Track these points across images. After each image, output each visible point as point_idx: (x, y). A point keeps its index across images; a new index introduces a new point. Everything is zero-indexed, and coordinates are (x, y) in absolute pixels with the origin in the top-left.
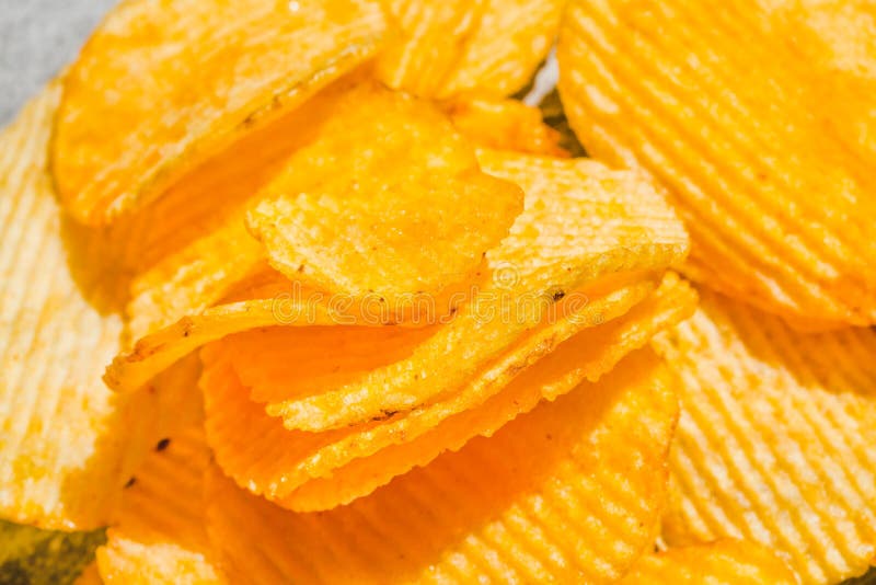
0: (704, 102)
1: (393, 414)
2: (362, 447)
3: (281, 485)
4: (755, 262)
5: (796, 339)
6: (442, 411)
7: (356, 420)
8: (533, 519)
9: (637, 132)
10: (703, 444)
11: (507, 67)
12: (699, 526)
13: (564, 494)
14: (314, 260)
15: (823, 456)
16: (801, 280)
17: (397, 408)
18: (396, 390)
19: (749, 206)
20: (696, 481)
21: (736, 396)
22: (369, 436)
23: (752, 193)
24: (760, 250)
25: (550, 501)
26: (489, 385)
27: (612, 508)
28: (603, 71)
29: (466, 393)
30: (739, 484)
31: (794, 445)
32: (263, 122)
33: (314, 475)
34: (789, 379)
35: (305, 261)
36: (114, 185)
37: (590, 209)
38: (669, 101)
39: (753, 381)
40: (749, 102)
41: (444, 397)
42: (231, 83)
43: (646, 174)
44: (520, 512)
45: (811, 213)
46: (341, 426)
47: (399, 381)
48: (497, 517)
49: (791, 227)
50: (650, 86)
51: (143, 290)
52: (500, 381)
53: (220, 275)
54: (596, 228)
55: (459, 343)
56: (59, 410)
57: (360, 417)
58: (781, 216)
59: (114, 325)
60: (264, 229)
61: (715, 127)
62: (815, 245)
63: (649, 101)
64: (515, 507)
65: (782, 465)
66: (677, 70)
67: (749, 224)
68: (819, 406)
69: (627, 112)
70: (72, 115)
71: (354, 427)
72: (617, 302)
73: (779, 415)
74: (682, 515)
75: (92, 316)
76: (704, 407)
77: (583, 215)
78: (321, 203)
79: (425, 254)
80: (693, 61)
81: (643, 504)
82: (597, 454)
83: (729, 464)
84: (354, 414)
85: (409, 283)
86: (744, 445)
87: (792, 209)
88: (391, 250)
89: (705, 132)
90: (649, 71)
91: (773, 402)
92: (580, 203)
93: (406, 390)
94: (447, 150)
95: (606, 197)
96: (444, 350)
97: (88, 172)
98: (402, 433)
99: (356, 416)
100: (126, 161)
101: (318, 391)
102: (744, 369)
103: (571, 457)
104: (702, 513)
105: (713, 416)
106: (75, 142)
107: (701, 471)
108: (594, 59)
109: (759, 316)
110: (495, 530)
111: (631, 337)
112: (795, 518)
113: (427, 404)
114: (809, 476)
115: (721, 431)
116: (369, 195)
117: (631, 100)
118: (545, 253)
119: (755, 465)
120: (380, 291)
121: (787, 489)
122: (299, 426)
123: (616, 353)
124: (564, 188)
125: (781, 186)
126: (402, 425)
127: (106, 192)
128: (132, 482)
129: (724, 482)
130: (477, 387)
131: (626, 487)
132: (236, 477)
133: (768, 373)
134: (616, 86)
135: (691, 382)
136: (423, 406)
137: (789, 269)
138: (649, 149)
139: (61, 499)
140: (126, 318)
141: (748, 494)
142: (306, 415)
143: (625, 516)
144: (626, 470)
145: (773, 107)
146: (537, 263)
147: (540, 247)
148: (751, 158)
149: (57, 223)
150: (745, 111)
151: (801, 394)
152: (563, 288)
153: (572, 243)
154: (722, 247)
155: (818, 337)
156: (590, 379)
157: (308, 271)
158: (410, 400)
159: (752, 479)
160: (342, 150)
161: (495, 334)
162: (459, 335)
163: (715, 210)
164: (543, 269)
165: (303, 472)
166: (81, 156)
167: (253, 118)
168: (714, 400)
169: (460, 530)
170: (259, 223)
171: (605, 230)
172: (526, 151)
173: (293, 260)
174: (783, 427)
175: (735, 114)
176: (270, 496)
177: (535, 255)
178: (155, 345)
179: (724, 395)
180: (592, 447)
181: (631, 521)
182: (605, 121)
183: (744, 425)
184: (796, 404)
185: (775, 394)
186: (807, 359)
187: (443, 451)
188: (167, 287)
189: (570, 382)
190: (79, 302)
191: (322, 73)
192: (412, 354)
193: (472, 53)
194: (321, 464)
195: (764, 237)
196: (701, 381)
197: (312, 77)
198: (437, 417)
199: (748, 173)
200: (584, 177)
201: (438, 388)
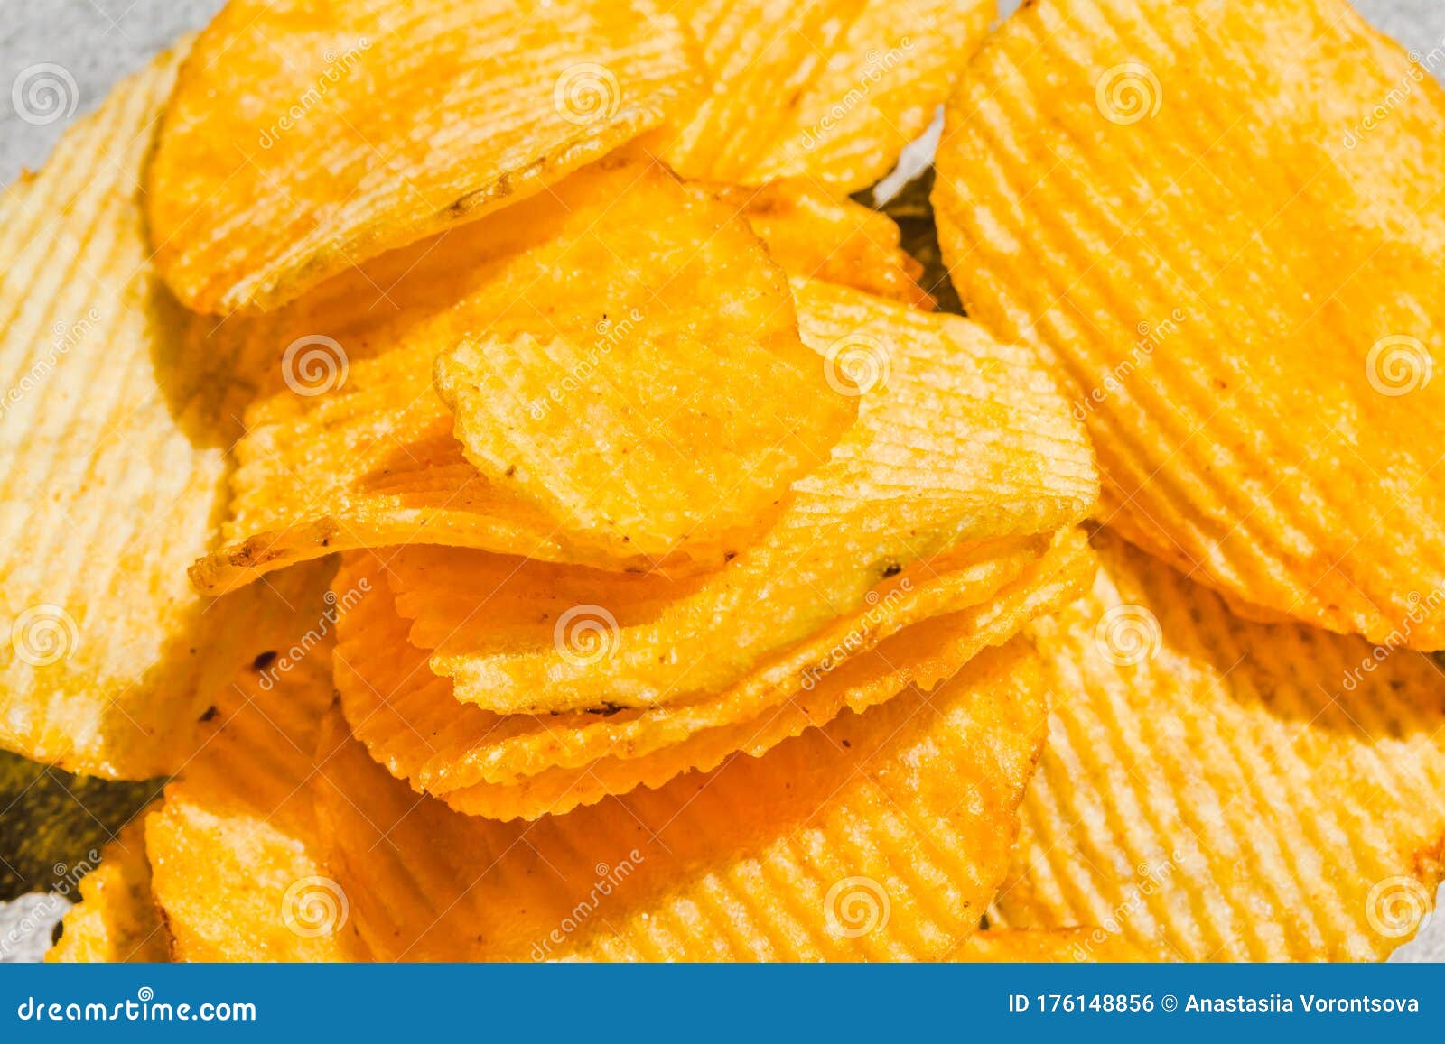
0: (1149, 257)
1: (619, 709)
2: (567, 752)
3: (436, 778)
4: (1192, 511)
5: (1236, 627)
6: (695, 720)
7: (562, 709)
8: (807, 867)
9: (1042, 287)
10: (1074, 772)
11: (859, 147)
12: (1051, 892)
13: (858, 836)
14: (532, 459)
15: (1251, 818)
16: (1256, 549)
17: (627, 702)
18: (629, 672)
19: (1194, 426)
20: (1056, 824)
21: (1133, 702)
22: (580, 737)
23: (1202, 409)
24: (1203, 496)
25: (835, 841)
26: (769, 691)
27: (925, 870)
28: (1003, 187)
29: (735, 697)
30: (1120, 840)
31: (1211, 793)
32: (478, 210)
33: (490, 778)
34: (1216, 685)
35: (520, 457)
36: (239, 254)
37: (955, 405)
38: (1098, 248)
39: (1163, 684)
40: (1217, 264)
41: (698, 699)
42: (436, 122)
43: (1046, 353)
44: (787, 851)
45: (1285, 451)
46: (541, 711)
47: (635, 659)
48: (754, 854)
49: (1255, 469)
50: (1070, 217)
51: (264, 423)
52: (786, 686)
53: (383, 427)
54: (961, 441)
55: (733, 615)
56: (113, 589)
57: (570, 706)
58: (1240, 449)
59: (213, 463)
60: (461, 394)
61: (1159, 297)
62: (1284, 499)
63: (1066, 244)
64: (781, 842)
65: (1188, 819)
66: (1116, 201)
67: (1191, 454)
68: (1256, 735)
69: (1031, 252)
70: (187, 121)
71: (557, 716)
72: (978, 582)
73: (1193, 743)
74: (1028, 870)
75: (180, 445)
76: (1083, 717)
77: (945, 415)
78: (550, 352)
79: (699, 471)
80: (1143, 190)
81: (972, 871)
82: (914, 783)
83: (1109, 807)
84: (561, 697)
85: (670, 516)
86: (1137, 783)
87: (1259, 439)
88: (650, 457)
89: (1143, 305)
90: (1073, 196)
91: (1190, 723)
92: (940, 393)
93: (642, 675)
94: (753, 293)
95: (981, 390)
96: (709, 621)
97: (201, 221)
98: (630, 743)
99: (565, 702)
100: (263, 213)
101: (511, 648)
102: (1151, 663)
103: (875, 778)
104: (1059, 871)
105: (1096, 731)
106: (186, 166)
107: (1065, 810)
108: (991, 163)
109: (1185, 585)
110: (747, 871)
111: (993, 626)
112: (1196, 906)
113: (675, 704)
114: (1225, 844)
115: (1104, 754)
116: (625, 348)
117: (1038, 236)
118: (880, 476)
119: (1149, 816)
120: (625, 524)
121: (1191, 859)
122: (477, 701)
123: (964, 650)
124: (920, 366)
125: (1247, 404)
126: (631, 730)
127: (226, 264)
128: (210, 715)
129: (1099, 834)
130: (752, 690)
131: (951, 841)
132: (370, 745)
133: (1188, 672)
134: (1018, 212)
135: (1069, 673)
136: (666, 705)
137: (1240, 531)
138: (1055, 317)
139: (101, 731)
140: (234, 462)
141: (1132, 858)
142: (489, 685)
143: (944, 887)
144: (957, 817)
145: (1254, 277)
146: (865, 491)
147: (874, 464)
148: (1207, 353)
149: (144, 289)
150: (1208, 278)
151: (1234, 714)
152: (899, 561)
153: (922, 463)
154: (1146, 481)
155: (1270, 629)
156: (921, 686)
157: (521, 477)
158: (649, 695)
159: (1139, 835)
160: (593, 260)
161: (790, 614)
162: (735, 599)
163: (1142, 424)
164: (872, 508)
165: (473, 770)
166: (192, 191)
167: (464, 204)
168: (1100, 706)
169: (694, 865)
170: (456, 383)
171: (973, 446)
172: (870, 290)
173: (500, 455)
174: (1198, 765)
175: (1194, 283)
176: (418, 788)
177: (864, 475)
178: (275, 548)
179: (1118, 703)
180: (908, 770)
181: (952, 896)
182: (998, 264)
183: (1141, 751)
184: (1224, 731)
185: (1192, 708)
186: (1249, 659)
187: (686, 770)
188: (301, 427)
189: (890, 688)
190: (163, 419)
191: (578, 147)
192: (659, 614)
193: (806, 114)
194: (502, 766)
195: (1210, 477)
196: (1083, 674)
197: (563, 153)
198: (685, 727)
199: (1200, 377)
200: (953, 348)
201: (692, 686)
